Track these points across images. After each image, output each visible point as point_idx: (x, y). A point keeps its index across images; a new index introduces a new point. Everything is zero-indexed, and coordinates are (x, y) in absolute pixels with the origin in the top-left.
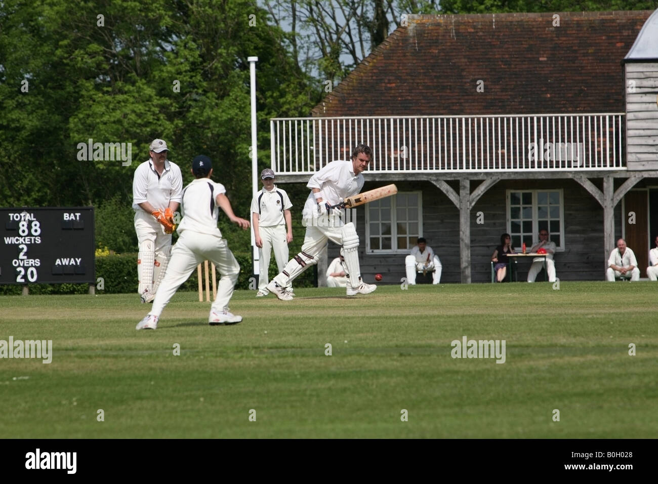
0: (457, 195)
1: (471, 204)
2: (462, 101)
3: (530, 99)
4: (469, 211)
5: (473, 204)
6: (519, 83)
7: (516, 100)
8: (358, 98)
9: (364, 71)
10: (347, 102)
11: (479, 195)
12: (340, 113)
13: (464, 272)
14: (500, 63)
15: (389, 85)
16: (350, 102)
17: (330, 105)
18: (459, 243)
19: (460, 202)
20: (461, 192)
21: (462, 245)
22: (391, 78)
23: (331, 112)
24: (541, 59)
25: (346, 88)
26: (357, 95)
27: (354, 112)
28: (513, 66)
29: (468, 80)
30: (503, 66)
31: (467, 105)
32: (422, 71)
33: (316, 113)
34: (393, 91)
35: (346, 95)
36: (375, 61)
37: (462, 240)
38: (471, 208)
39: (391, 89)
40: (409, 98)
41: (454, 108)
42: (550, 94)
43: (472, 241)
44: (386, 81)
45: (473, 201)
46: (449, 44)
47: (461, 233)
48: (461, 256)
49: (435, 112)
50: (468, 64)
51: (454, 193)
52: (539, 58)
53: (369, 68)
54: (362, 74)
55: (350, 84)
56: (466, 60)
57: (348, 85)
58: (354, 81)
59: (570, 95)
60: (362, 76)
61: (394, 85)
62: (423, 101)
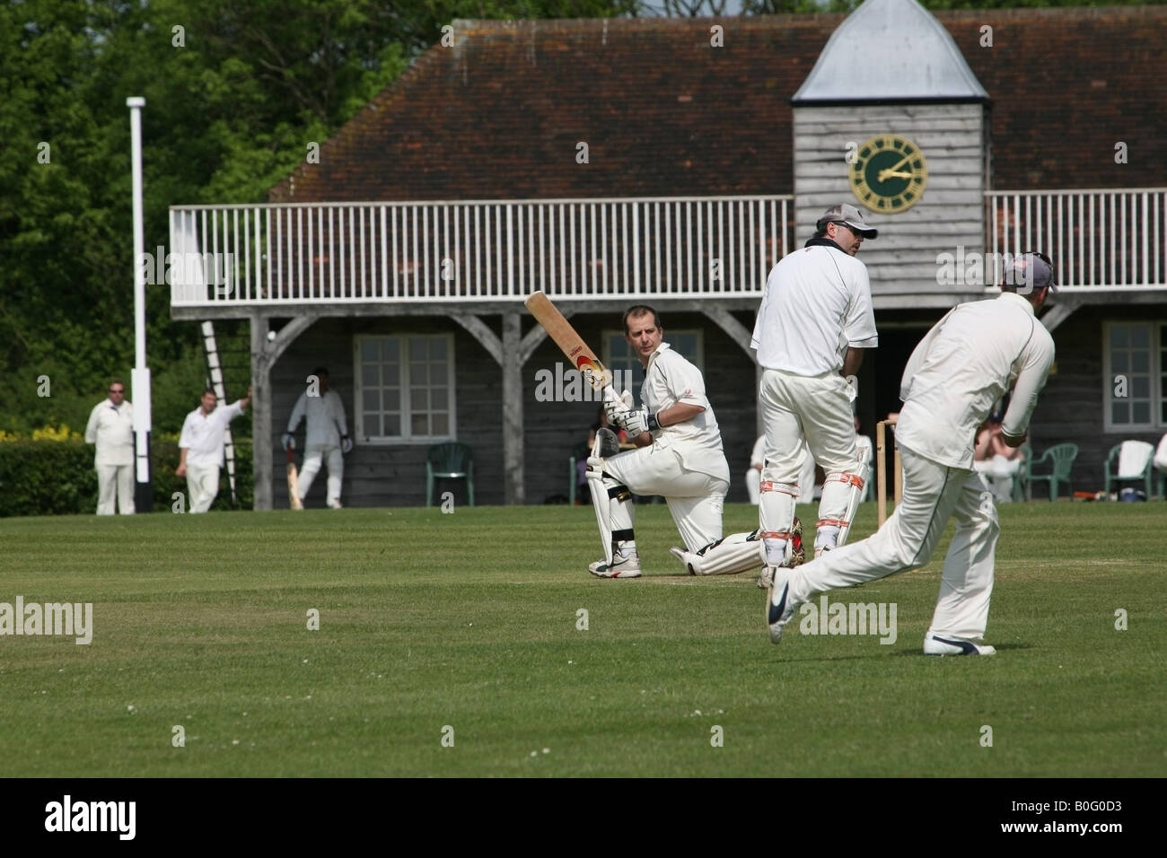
0: (497, 341)
1: (522, 356)
2: (536, 173)
3: (654, 170)
4: (518, 370)
5: (527, 357)
6: (639, 141)
7: (630, 172)
8: (355, 170)
9: (370, 121)
10: (333, 176)
11: (536, 341)
12: (319, 194)
13: (510, 476)
14: (609, 106)
15: (410, 146)
16: (338, 176)
17: (302, 181)
18: (500, 423)
19: (504, 353)
20: (506, 335)
21: (507, 428)
22: (415, 133)
23: (303, 193)
24: (682, 99)
25: (334, 150)
26: (350, 163)
27: (344, 194)
28: (630, 112)
29: (549, 137)
30: (613, 112)
31: (543, 179)
32: (470, 120)
33: (276, 196)
34: (416, 157)
35: (331, 163)
36: (389, 103)
37: (508, 420)
38: (522, 363)
39: (412, 152)
40: (443, 168)
41: (521, 185)
42: (691, 160)
43: (526, 422)
44: (406, 138)
45: (526, 351)
46: (522, 73)
47: (505, 408)
48: (506, 449)
49: (487, 192)
50: (552, 107)
51: (494, 338)
52: (676, 97)
53: (377, 116)
54: (364, 127)
55: (343, 144)
56: (549, 101)
57: (338, 146)
58: (350, 138)
59: (725, 163)
60: (364, 131)
61: (418, 145)
62: (467, 174)
